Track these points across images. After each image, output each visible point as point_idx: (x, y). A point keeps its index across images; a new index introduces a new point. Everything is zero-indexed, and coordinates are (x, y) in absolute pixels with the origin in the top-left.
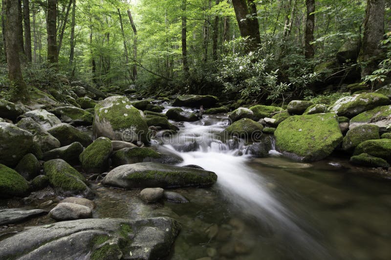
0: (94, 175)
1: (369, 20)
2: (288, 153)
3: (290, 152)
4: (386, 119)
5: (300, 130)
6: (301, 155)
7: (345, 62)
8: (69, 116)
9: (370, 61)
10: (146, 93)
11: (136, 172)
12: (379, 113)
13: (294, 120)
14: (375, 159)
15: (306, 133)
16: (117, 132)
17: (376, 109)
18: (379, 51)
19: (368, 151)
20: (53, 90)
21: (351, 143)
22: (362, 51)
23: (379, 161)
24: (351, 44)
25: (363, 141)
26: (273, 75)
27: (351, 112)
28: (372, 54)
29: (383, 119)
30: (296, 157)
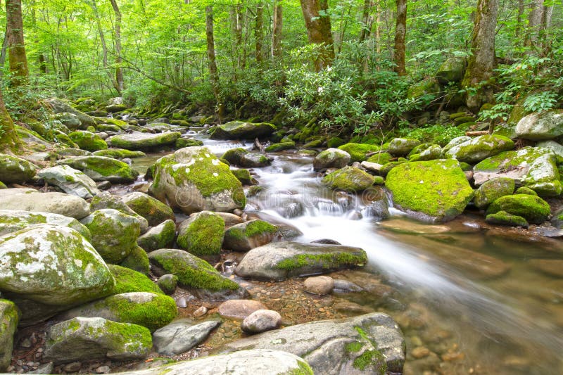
0: (218, 264)
1: (479, 34)
2: (414, 213)
3: (416, 211)
4: (518, 169)
5: (422, 182)
6: (432, 215)
7: (448, 85)
8: (98, 171)
9: (479, 87)
10: (144, 111)
11: (286, 259)
12: (507, 161)
13: (410, 169)
14: (515, 217)
15: (429, 185)
16: (208, 199)
17: (502, 155)
18: (489, 74)
19: (506, 209)
20: (36, 123)
21: (486, 199)
22: (468, 73)
23: (519, 220)
24: (456, 62)
25: (499, 197)
26: (360, 99)
27: (473, 157)
28: (481, 77)
29: (514, 169)
30: (426, 217)
